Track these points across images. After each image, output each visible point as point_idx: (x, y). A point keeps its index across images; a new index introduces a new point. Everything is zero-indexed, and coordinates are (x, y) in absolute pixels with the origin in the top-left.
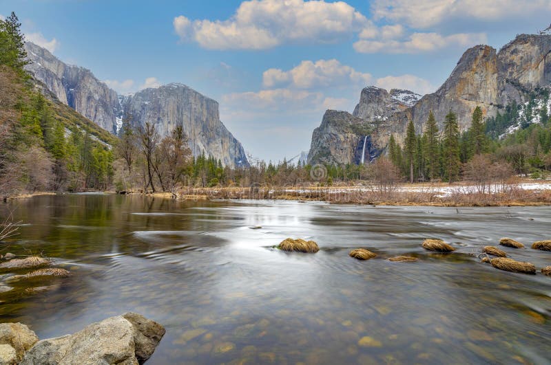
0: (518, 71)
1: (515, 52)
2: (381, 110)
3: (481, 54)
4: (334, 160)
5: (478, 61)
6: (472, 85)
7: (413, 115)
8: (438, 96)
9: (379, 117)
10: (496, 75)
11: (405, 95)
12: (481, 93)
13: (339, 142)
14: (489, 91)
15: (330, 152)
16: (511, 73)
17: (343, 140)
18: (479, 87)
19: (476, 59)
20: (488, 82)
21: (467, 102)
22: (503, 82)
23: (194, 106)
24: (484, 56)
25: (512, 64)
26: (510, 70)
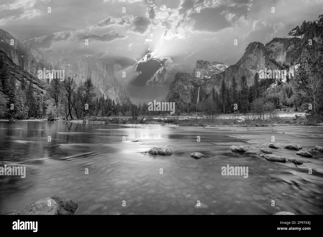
0: (274, 55)
1: (273, 46)
2: (207, 73)
3: (257, 46)
4: (181, 100)
5: (255, 49)
6: (253, 61)
7: (224, 76)
8: (236, 66)
9: (206, 77)
10: (264, 57)
11: (220, 65)
12: (258, 66)
13: (184, 90)
14: (262, 65)
15: (179, 96)
16: (272, 56)
17: (186, 89)
18: (257, 63)
19: (254, 48)
20: (261, 60)
21: (251, 70)
22: (268, 61)
23: (98, 68)
24: (258, 47)
25: (272, 52)
26: (271, 55)
